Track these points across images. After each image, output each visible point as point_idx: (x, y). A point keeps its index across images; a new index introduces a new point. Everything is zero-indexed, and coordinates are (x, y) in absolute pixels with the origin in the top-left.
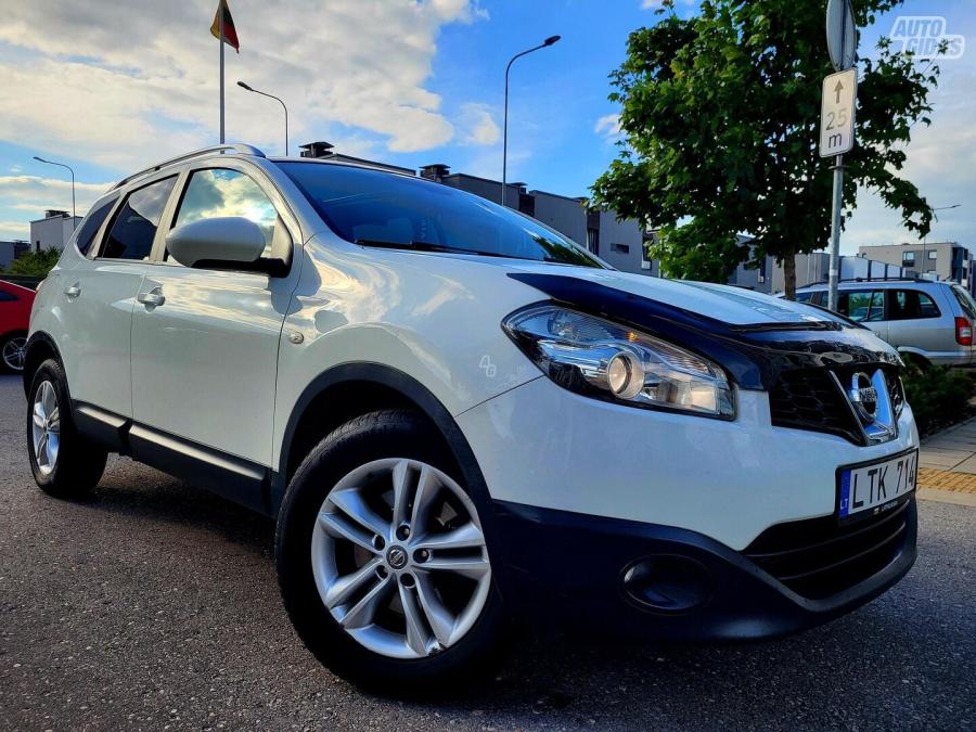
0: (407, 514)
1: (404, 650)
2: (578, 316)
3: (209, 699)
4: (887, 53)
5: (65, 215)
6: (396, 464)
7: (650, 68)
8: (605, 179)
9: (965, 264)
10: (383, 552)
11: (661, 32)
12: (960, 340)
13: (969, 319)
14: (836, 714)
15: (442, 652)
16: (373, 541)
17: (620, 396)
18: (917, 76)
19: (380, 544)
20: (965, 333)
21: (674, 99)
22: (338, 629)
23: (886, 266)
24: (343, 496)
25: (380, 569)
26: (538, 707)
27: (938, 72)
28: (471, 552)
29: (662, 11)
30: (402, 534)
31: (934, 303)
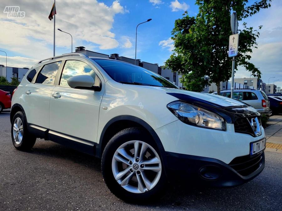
0: (138, 155)
1: (138, 191)
2: (185, 104)
3: (86, 205)
4: (246, 27)
5: (3, 66)
6: (135, 142)
7: (180, 30)
8: (168, 60)
9: (261, 84)
10: (132, 165)
11: (184, 20)
12: (263, 106)
13: (265, 100)
14: (248, 206)
15: (148, 191)
16: (129, 162)
17: (197, 125)
18: (253, 34)
19: (131, 163)
20: (264, 104)
21: (190, 39)
22: (119, 186)
23: (240, 84)
24: (120, 150)
25: (131, 170)
26: (173, 206)
27: (259, 34)
28: (157, 165)
29: (185, 14)
30: (137, 161)
31: (256, 95)
